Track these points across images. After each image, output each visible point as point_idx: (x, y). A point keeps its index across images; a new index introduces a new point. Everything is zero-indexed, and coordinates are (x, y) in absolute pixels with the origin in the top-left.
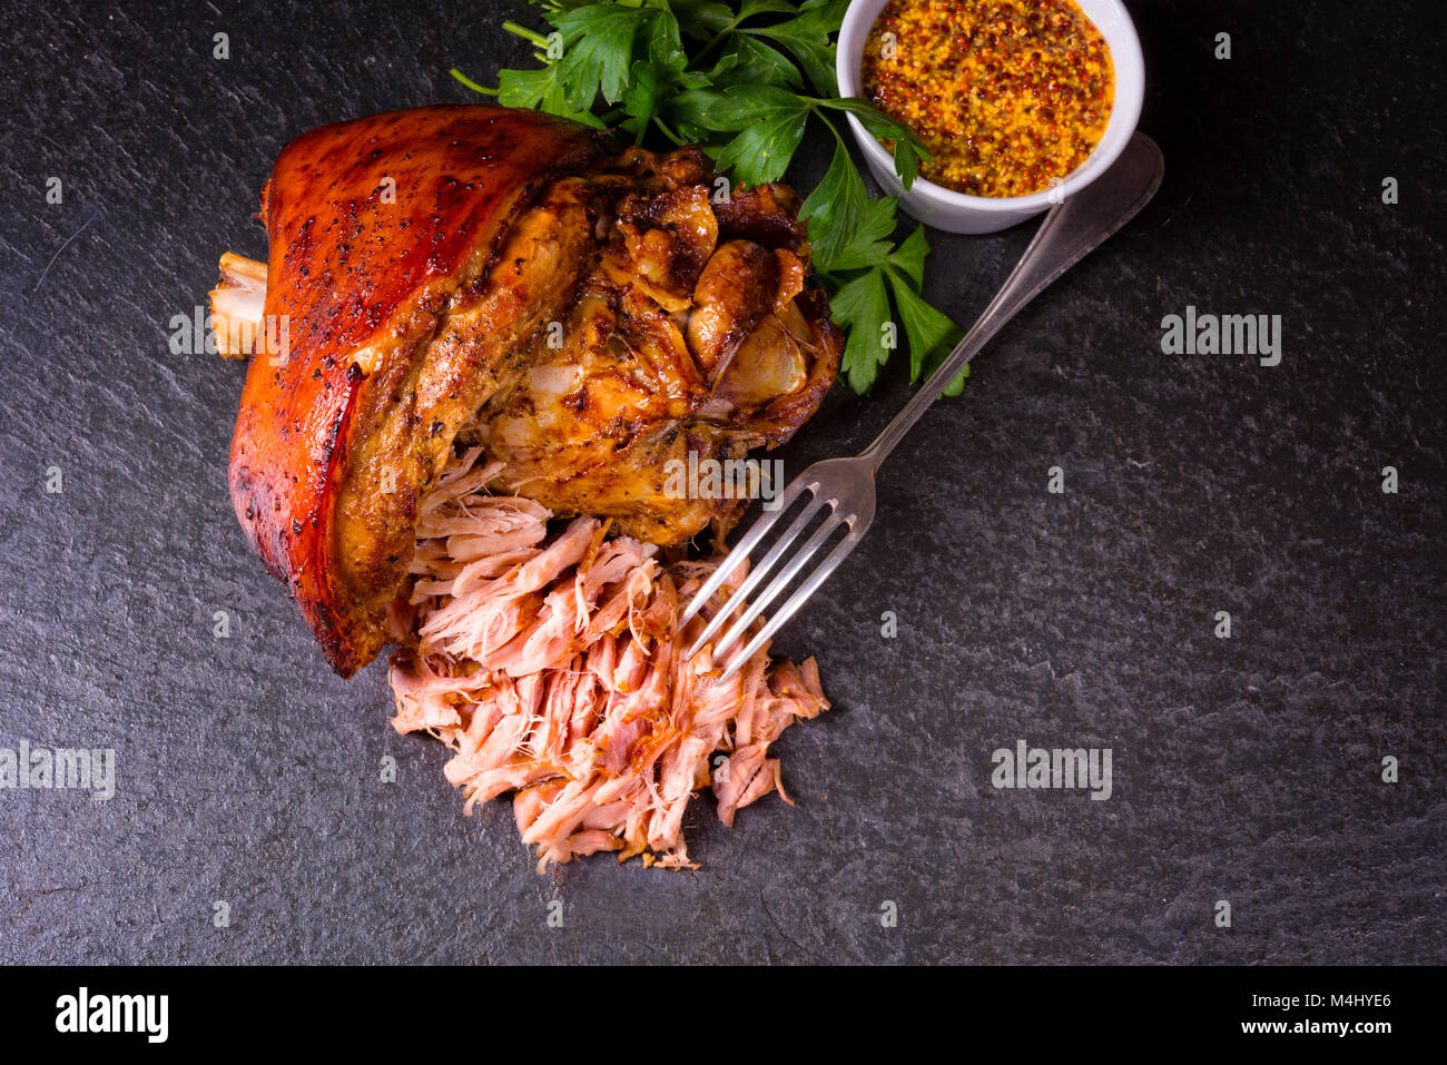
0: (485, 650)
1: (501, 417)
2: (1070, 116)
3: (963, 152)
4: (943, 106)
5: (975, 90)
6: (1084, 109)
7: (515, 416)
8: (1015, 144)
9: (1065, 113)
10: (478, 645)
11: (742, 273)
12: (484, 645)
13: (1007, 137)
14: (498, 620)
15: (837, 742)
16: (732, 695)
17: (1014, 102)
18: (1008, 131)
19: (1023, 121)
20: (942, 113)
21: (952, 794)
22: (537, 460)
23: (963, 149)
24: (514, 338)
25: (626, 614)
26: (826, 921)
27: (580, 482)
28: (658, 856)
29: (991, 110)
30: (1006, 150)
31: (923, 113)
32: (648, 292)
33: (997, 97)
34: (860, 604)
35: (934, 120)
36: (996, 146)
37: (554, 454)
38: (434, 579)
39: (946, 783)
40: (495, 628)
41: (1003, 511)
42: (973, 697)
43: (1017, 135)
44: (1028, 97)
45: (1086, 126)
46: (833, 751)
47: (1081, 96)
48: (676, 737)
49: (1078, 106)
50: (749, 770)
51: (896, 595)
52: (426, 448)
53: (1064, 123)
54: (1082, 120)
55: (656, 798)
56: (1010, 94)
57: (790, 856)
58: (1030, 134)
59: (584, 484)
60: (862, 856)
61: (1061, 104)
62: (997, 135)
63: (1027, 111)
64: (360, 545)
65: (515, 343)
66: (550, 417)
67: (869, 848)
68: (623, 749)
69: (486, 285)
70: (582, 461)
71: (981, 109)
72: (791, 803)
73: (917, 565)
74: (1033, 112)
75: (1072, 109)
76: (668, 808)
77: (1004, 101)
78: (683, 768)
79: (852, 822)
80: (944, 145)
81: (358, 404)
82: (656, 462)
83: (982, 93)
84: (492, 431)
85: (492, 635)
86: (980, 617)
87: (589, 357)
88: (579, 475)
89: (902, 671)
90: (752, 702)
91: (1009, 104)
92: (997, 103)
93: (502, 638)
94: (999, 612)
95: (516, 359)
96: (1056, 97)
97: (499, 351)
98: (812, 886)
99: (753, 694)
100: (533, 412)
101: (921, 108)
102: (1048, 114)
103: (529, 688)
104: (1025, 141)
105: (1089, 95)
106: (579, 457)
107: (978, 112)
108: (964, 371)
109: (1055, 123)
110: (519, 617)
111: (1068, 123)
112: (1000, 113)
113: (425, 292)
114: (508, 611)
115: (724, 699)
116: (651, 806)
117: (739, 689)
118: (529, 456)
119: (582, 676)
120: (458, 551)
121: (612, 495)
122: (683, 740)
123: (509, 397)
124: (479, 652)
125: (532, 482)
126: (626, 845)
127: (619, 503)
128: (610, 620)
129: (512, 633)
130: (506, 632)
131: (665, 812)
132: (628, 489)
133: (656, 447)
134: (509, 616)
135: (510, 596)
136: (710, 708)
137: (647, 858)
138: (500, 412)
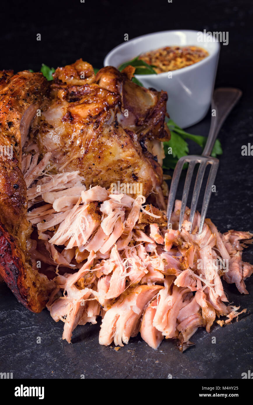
0: (85, 239)
1: (39, 135)
7: (46, 132)
10: (80, 237)
12: (83, 234)
14: (83, 221)
16: (208, 234)
17: (176, 63)
22: (65, 154)
25: (141, 211)
27: (88, 156)
37: (70, 146)
38: (45, 221)
52: (9, 133)
55: (205, 281)
56: (173, 62)
65: (28, 90)
66: (61, 128)
76: (213, 282)
82: (115, 134)
84: (39, 146)
87: (65, 102)
93: (90, 231)
97: (23, 93)
103: (115, 255)
106: (82, 140)
110: (93, 217)
114: (87, 215)
115: (206, 238)
116: (205, 287)
117: (210, 232)
118: (61, 154)
119: (137, 249)
120: (48, 198)
121: (105, 158)
122: (200, 252)
123: (39, 124)
124: (82, 241)
125: (68, 164)
126: (207, 321)
127: (110, 165)
128: (135, 218)
129: (93, 225)
130: (90, 226)
131: (213, 285)
132: (110, 151)
133: (112, 128)
134: (88, 219)
135: (82, 211)
136: (203, 242)
137: (220, 323)
138: (37, 131)
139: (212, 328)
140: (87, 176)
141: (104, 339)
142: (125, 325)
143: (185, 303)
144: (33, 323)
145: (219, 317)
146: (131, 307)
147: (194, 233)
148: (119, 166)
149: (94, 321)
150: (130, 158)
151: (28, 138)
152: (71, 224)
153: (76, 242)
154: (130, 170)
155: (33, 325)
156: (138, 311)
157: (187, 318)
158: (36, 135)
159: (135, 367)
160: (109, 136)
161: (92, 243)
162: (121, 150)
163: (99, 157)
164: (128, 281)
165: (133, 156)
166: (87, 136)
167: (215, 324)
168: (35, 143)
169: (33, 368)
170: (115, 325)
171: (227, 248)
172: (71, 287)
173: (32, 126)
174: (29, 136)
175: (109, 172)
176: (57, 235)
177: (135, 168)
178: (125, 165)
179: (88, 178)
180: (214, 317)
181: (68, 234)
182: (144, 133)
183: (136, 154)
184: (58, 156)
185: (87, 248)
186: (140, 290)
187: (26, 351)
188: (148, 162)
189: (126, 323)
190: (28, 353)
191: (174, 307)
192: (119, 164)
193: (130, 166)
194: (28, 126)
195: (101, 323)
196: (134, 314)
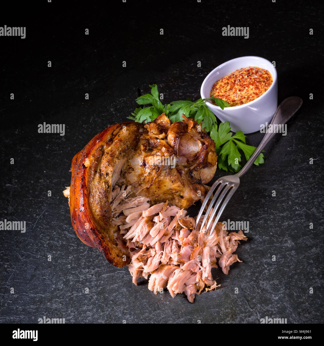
0: (141, 238)
1: (126, 174)
2: (263, 86)
3: (239, 103)
4: (231, 96)
5: (238, 90)
6: (266, 84)
7: (130, 173)
8: (251, 96)
9: (261, 86)
11: (176, 125)
12: (140, 235)
13: (249, 96)
15: (253, 246)
17: (248, 89)
18: (248, 95)
19: (252, 92)
20: (231, 98)
21: (287, 247)
22: (140, 185)
23: (239, 102)
24: (120, 149)
25: (177, 221)
26: (261, 288)
27: (152, 187)
28: (209, 287)
29: (243, 93)
30: (249, 99)
31: (227, 99)
32: (154, 136)
33: (244, 90)
34: (250, 215)
35: (230, 99)
36: (246, 99)
37: (143, 181)
38: (124, 224)
39: (286, 245)
40: (142, 231)
41: (283, 182)
42: (287, 223)
43: (251, 95)
44: (251, 87)
45: (268, 87)
46: (252, 249)
47: (264, 82)
48: (200, 248)
49: (264, 84)
50: (227, 256)
51: (259, 209)
52: (106, 180)
53: (261, 88)
54: (266, 86)
55: (201, 267)
56: (246, 88)
57: (246, 276)
58: (254, 93)
59: (154, 187)
60: (266, 269)
61: (260, 85)
62: (246, 97)
63: (252, 89)
64: (97, 210)
65: (121, 150)
66: (138, 170)
67: (268, 267)
68: (188, 256)
69: (111, 140)
70: (150, 179)
71: (241, 94)
72: (242, 261)
73: (263, 201)
74: (253, 89)
75: (262, 85)
76: (205, 268)
77: (246, 90)
78: (205, 257)
79: (261, 262)
80: (234, 104)
81: (86, 173)
82: (169, 174)
83: (240, 90)
84: (126, 180)
85: (142, 233)
86: (283, 206)
87: (143, 153)
88: (151, 185)
89: (266, 225)
90: (222, 239)
91: (247, 90)
92: (244, 91)
93: (145, 233)
94: (288, 203)
95: (123, 154)
96: (258, 84)
97: (117, 153)
98: (255, 281)
99: (222, 236)
100: (133, 170)
101: (226, 99)
102: (257, 88)
103: (157, 247)
104: (253, 95)
105: (266, 81)
106: (149, 178)
107: (240, 95)
108: (262, 156)
109: (259, 89)
110: (147, 226)
111: (262, 88)
112: (246, 93)
113: (97, 146)
114: (144, 225)
115: (213, 238)
116: (201, 270)
117: (216, 235)
118: (138, 185)
119: (172, 242)
120: (126, 213)
121: (162, 188)
122: (203, 249)
123: (126, 168)
124: (140, 239)
125: (141, 191)
126: (200, 287)
127: (165, 191)
128: (174, 224)
129: (147, 231)
130: (145, 231)
131: (205, 270)
132: (165, 184)
133: (168, 170)
134: (145, 227)
135: (143, 221)
136: (210, 242)
137: (207, 289)
138: (125, 173)
139: (202, 291)
140: (152, 197)
141: (150, 287)
142: (159, 284)
143: (192, 276)
144: (123, 269)
145: (208, 286)
146: (162, 276)
147: (208, 234)
148: (171, 192)
149: (146, 278)
150: (177, 188)
151: (120, 176)
152: (137, 228)
153: (136, 239)
154: (178, 194)
155: (123, 270)
156: (165, 278)
157: (189, 285)
158: (124, 175)
159: (161, 306)
160: (165, 176)
161: (145, 239)
162: (172, 184)
163: (159, 188)
164: (160, 263)
165: (179, 187)
166: (152, 176)
167: (204, 290)
168: (124, 178)
169: (116, 296)
170: (154, 282)
171: (226, 245)
172: (134, 261)
173: (122, 170)
174: (120, 175)
175: (165, 195)
176: (128, 234)
177: (181, 192)
178: (174, 192)
179: (153, 198)
180: (204, 286)
181: (133, 234)
182: (192, 168)
183: (181, 186)
184: (136, 186)
185: (143, 242)
186: (166, 268)
187: (116, 285)
188: (190, 188)
189: (159, 283)
190: (117, 286)
191: (182, 279)
192: (171, 191)
193: (177, 192)
194: (120, 170)
195: (149, 280)
196: (163, 279)
